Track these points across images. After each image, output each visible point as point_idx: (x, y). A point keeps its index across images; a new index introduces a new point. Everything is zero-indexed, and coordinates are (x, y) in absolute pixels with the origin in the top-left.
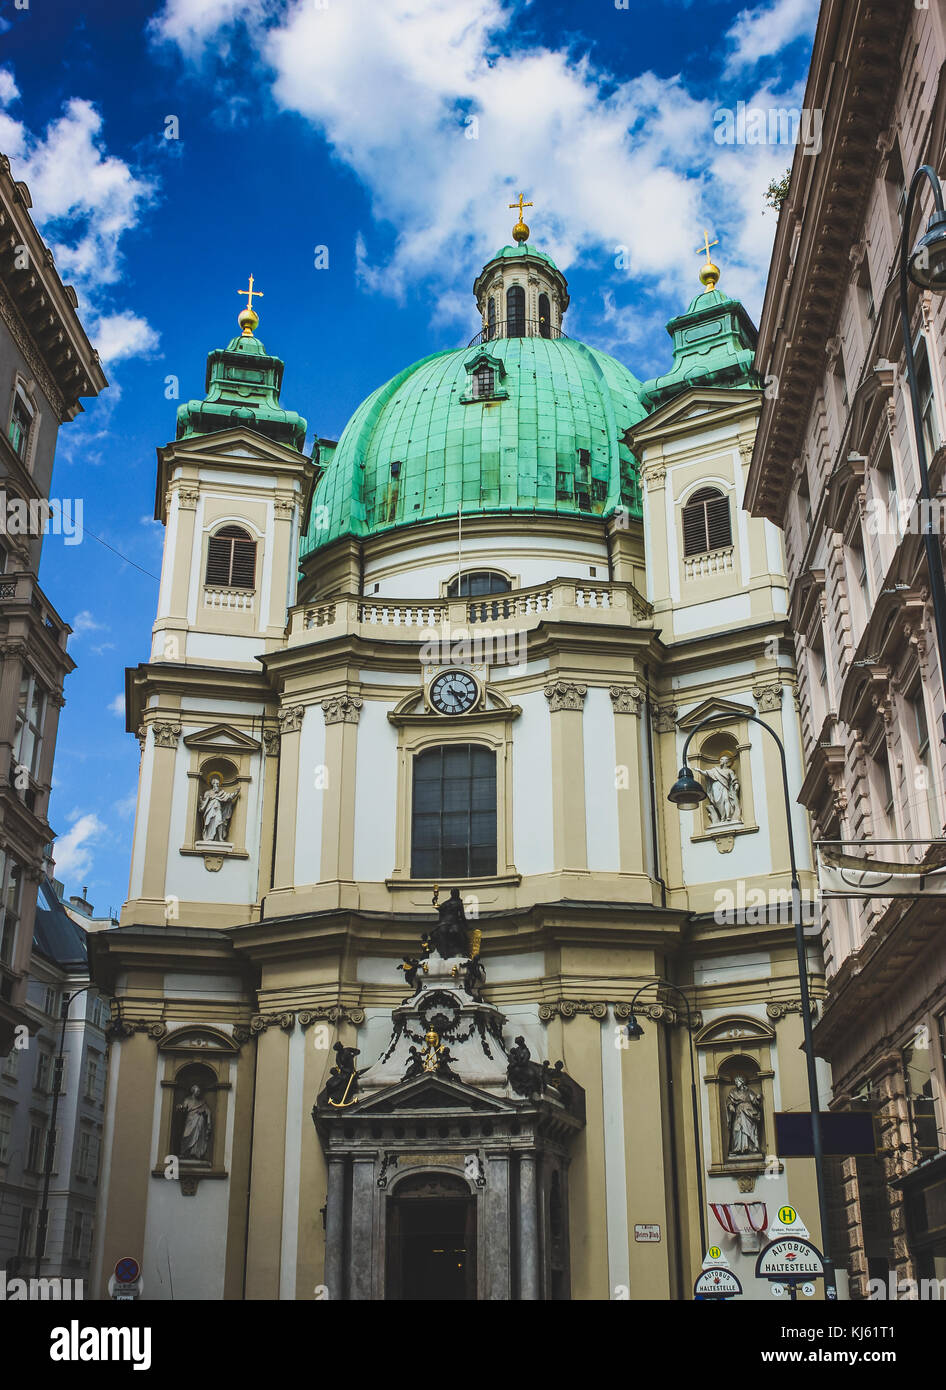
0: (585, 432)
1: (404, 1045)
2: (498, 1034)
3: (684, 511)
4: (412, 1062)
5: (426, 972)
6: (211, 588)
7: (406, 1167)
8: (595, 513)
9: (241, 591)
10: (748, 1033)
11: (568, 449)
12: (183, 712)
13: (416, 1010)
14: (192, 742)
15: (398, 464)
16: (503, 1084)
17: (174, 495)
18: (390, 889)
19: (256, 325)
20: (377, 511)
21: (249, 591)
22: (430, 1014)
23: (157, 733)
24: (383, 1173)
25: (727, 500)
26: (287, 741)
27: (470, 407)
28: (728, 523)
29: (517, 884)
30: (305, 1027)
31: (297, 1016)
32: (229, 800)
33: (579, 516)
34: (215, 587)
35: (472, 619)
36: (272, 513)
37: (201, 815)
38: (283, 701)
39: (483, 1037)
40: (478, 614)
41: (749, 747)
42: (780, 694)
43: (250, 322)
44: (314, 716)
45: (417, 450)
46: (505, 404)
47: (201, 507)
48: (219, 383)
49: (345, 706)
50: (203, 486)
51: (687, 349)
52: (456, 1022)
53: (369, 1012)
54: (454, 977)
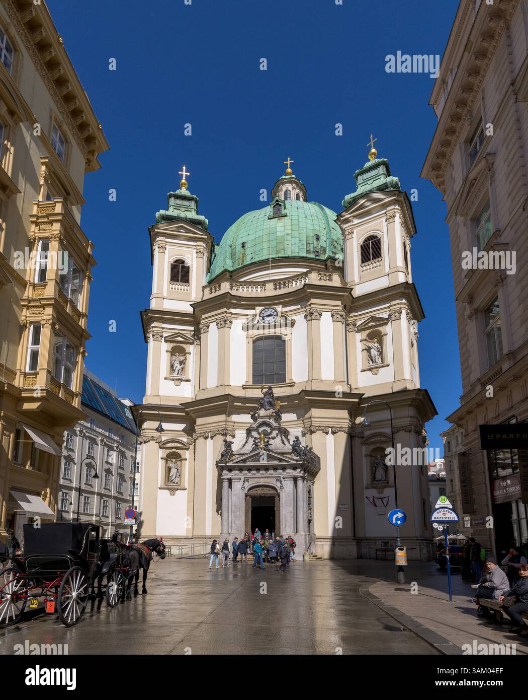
0: (318, 228)
1: (251, 441)
2: (287, 437)
3: (362, 246)
4: (254, 446)
5: (258, 415)
6: (172, 282)
7: (252, 483)
8: (321, 258)
9: (184, 284)
10: (383, 439)
11: (312, 234)
12: (163, 328)
13: (255, 428)
14: (167, 339)
15: (244, 243)
16: (290, 453)
17: (156, 248)
18: (244, 388)
19: (187, 186)
20: (236, 262)
21: (187, 284)
22: (261, 430)
23: (153, 336)
24: (243, 485)
25: (380, 238)
26: (203, 336)
27: (272, 220)
28: (380, 248)
29: (293, 386)
30: (212, 437)
31: (210, 433)
32: (183, 361)
33: (315, 259)
34: (173, 282)
35: (275, 289)
36: (195, 255)
37: (172, 366)
38: (201, 322)
39: (282, 438)
40: (278, 287)
41: (386, 334)
42: (400, 313)
43: (185, 184)
44: (213, 326)
45: (251, 237)
46: (285, 218)
47: (166, 252)
48: (173, 206)
49: (225, 321)
50: (167, 243)
51: (363, 183)
52: (271, 432)
53: (237, 432)
54: (270, 417)
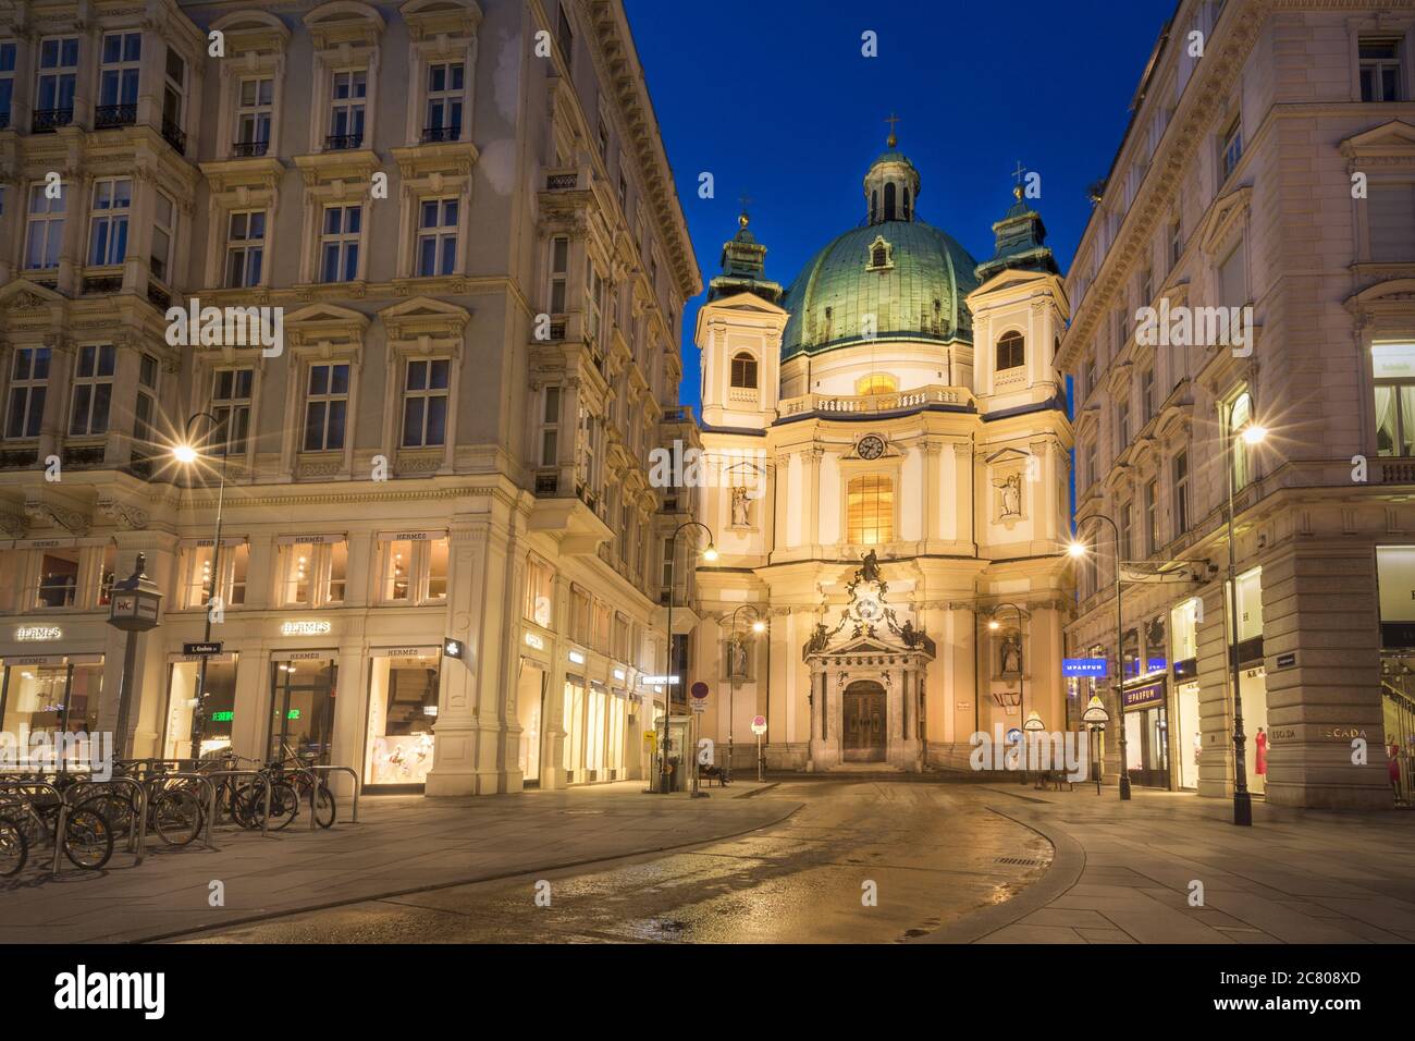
0: (938, 290)
1: (850, 624)
2: (894, 619)
3: (999, 345)
4: (855, 631)
6: (734, 388)
7: (852, 678)
8: (942, 339)
9: (751, 389)
10: (1017, 617)
11: (928, 301)
13: (855, 607)
15: (829, 308)
18: (837, 548)
21: (754, 389)
22: (862, 609)
24: (841, 680)
25: (1022, 339)
26: (780, 472)
27: (872, 274)
28: (1023, 352)
29: (903, 545)
30: (795, 614)
31: (791, 609)
33: (934, 341)
37: (734, 510)
38: (777, 450)
39: (888, 620)
42: (1045, 447)
45: (841, 301)
46: (892, 272)
47: (726, 341)
48: (731, 263)
49: (813, 454)
50: (727, 328)
51: (1004, 242)
52: (875, 613)
53: (830, 607)
